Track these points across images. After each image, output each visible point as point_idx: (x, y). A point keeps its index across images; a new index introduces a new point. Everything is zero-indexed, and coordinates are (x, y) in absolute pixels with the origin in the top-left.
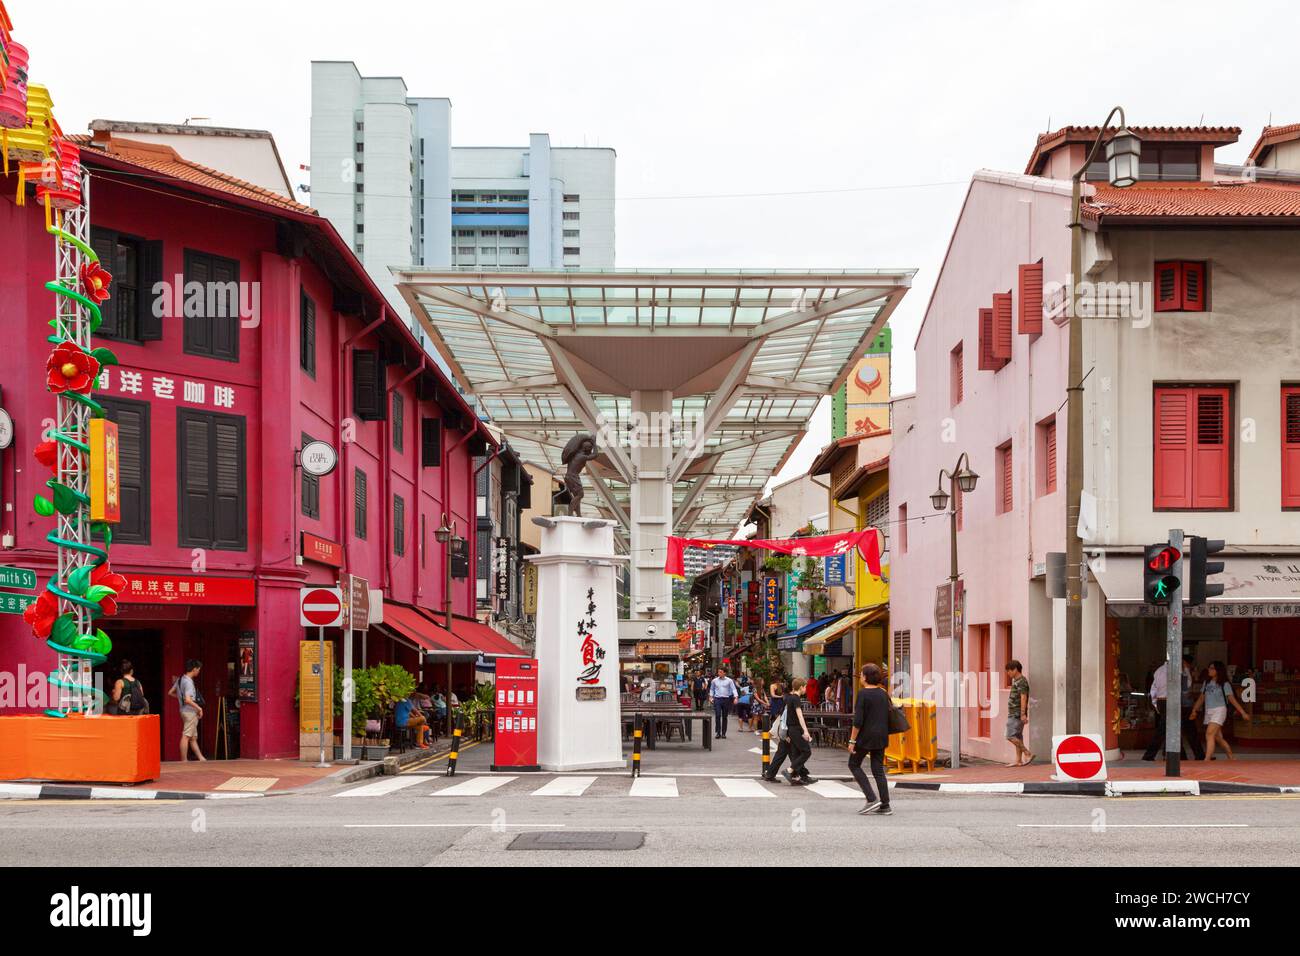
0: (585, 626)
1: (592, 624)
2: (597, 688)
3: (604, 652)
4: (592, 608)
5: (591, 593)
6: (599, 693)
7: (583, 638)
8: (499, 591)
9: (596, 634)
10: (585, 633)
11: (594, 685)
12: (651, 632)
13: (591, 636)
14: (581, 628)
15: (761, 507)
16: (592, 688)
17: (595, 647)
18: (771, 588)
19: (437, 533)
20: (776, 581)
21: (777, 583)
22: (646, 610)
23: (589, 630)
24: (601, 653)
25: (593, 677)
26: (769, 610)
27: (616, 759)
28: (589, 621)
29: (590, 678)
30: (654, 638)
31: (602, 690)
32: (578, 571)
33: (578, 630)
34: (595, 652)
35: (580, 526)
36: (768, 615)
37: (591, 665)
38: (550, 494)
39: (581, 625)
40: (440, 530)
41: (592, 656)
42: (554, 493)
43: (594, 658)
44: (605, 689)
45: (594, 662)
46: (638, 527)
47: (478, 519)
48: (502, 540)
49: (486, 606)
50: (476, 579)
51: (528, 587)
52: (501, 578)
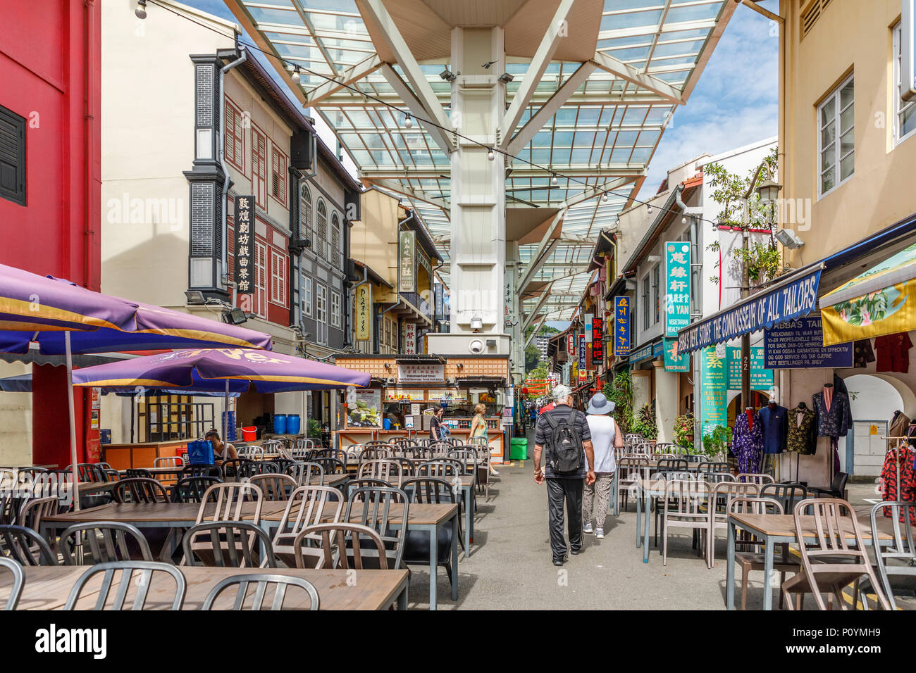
8: (237, 279)
12: (476, 350)
15: (606, 234)
18: (622, 308)
20: (628, 300)
21: (628, 303)
22: (470, 321)
26: (619, 334)
36: (618, 339)
38: (397, 221)
42: (400, 220)
47: (197, 163)
48: (242, 200)
49: (210, 299)
50: (191, 256)
51: (359, 310)
52: (241, 258)
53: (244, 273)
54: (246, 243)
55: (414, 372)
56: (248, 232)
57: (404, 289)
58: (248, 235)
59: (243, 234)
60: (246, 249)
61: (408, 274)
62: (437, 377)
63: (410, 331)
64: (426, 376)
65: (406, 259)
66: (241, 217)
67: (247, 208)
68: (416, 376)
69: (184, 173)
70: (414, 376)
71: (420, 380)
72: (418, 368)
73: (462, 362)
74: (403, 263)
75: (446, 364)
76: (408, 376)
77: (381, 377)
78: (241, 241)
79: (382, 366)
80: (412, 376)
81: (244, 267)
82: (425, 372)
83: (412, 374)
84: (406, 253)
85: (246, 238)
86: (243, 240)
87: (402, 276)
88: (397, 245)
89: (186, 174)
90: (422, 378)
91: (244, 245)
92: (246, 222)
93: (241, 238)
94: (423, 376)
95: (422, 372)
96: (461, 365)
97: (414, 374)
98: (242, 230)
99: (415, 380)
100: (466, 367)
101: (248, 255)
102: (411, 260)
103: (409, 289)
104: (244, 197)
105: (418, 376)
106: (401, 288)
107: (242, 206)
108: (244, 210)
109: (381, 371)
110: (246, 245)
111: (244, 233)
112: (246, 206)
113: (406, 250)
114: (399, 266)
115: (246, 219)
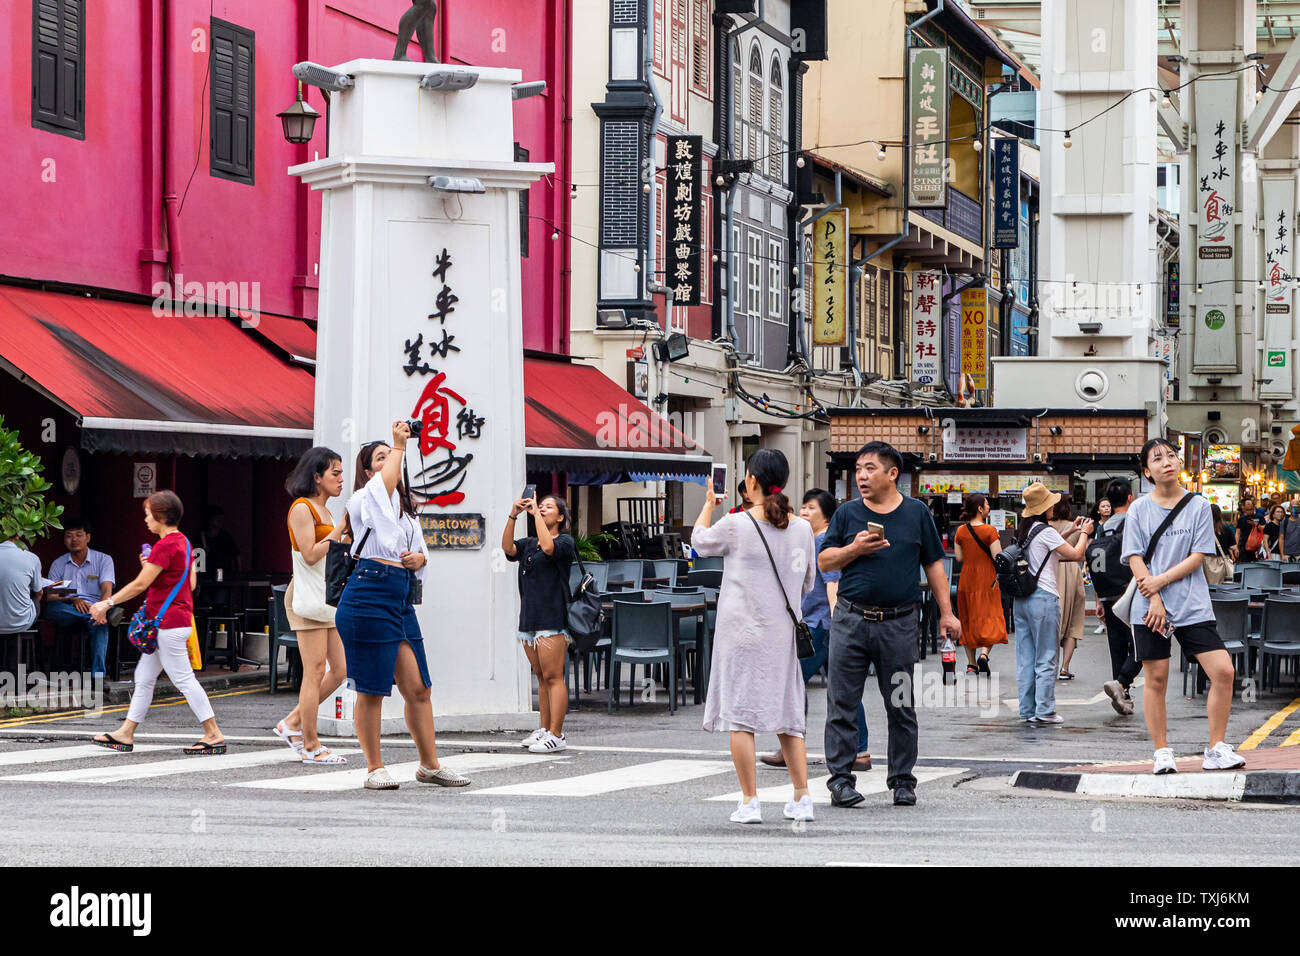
0: (425, 353)
1: (445, 346)
2: (459, 517)
3: (481, 422)
4: (445, 303)
5: (443, 264)
6: (463, 531)
7: (421, 382)
8: (672, 282)
9: (456, 372)
10: (425, 370)
11: (450, 510)
12: (1090, 391)
13: (442, 377)
14: (415, 358)
16: (444, 517)
17: (454, 408)
19: (284, 117)
22: (1077, 332)
23: (437, 363)
24: (472, 424)
25: (449, 486)
27: (512, 709)
28: (439, 339)
29: (437, 490)
30: (1097, 406)
31: (474, 524)
32: (407, 205)
33: (406, 360)
34: (453, 421)
35: (415, 86)
37: (441, 454)
38: (902, 20)
39: (413, 349)
40: (295, 110)
41: (444, 432)
42: (911, 18)
43: (452, 436)
44: (481, 521)
45: (451, 447)
46: (1059, 101)
47: (613, 88)
48: (679, 144)
49: (635, 321)
50: (601, 246)
51: (822, 272)
52: (677, 244)
53: (683, 271)
54: (686, 219)
55: (973, 442)
56: (690, 199)
57: (920, 198)
58: (690, 204)
59: (682, 203)
60: (687, 229)
61: (932, 160)
62: (1013, 452)
63: (926, 292)
64: (994, 450)
65: (925, 121)
66: (679, 173)
67: (690, 157)
68: (977, 450)
69: (593, 105)
70: (972, 450)
71: (984, 456)
72: (980, 434)
73: (1060, 423)
74: (918, 132)
75: (1030, 426)
76: (961, 449)
77: (912, 450)
78: (679, 215)
79: (913, 431)
80: (968, 450)
81: (683, 261)
82: (992, 440)
83: (968, 445)
84: (925, 104)
85: (687, 209)
86: (682, 213)
87: (916, 166)
88: (900, 84)
89: (595, 107)
90: (986, 453)
91: (683, 222)
92: (686, 182)
93: (678, 210)
94: (989, 450)
95: (987, 442)
96: (1058, 429)
97: (972, 446)
98: (680, 196)
99: (974, 457)
100: (1067, 432)
101: (690, 239)
102: (938, 121)
103: (933, 198)
104: (684, 138)
105: (980, 450)
106: (912, 195)
107: (680, 153)
108: (684, 160)
109: (912, 440)
110: (688, 222)
111: (684, 201)
112: (687, 154)
113: (925, 96)
114: (906, 137)
115: (687, 176)
